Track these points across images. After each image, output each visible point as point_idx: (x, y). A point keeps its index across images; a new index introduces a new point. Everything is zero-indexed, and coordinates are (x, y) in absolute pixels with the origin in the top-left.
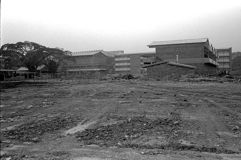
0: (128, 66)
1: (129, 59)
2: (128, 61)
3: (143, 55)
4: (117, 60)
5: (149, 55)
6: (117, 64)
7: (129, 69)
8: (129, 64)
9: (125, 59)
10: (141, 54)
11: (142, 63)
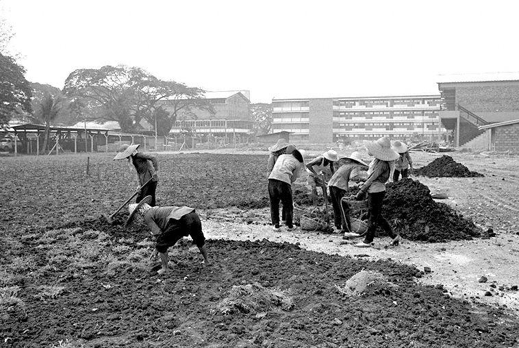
0: (306, 125)
1: (306, 109)
2: (304, 114)
4: (277, 110)
6: (277, 120)
7: (305, 131)
8: (305, 120)
9: (296, 109)
10: (334, 100)
11: (335, 119)
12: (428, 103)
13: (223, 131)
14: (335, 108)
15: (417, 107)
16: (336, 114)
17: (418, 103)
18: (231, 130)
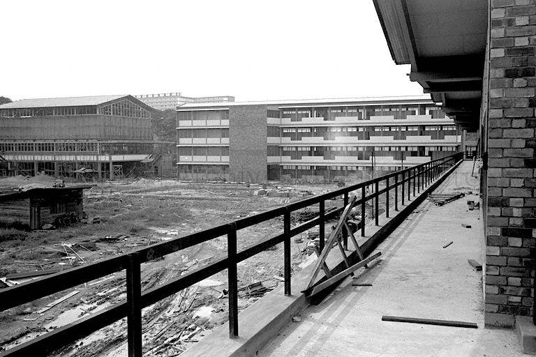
0: (224, 150)
1: (225, 123)
2: (224, 132)
3: (276, 109)
4: (184, 124)
5: (299, 109)
6: (184, 141)
7: (225, 159)
8: (225, 141)
9: (214, 123)
10: (269, 108)
11: (273, 140)
12: (431, 112)
13: (93, 158)
14: (272, 121)
15: (410, 119)
16: (276, 131)
17: (414, 113)
18: (105, 158)
